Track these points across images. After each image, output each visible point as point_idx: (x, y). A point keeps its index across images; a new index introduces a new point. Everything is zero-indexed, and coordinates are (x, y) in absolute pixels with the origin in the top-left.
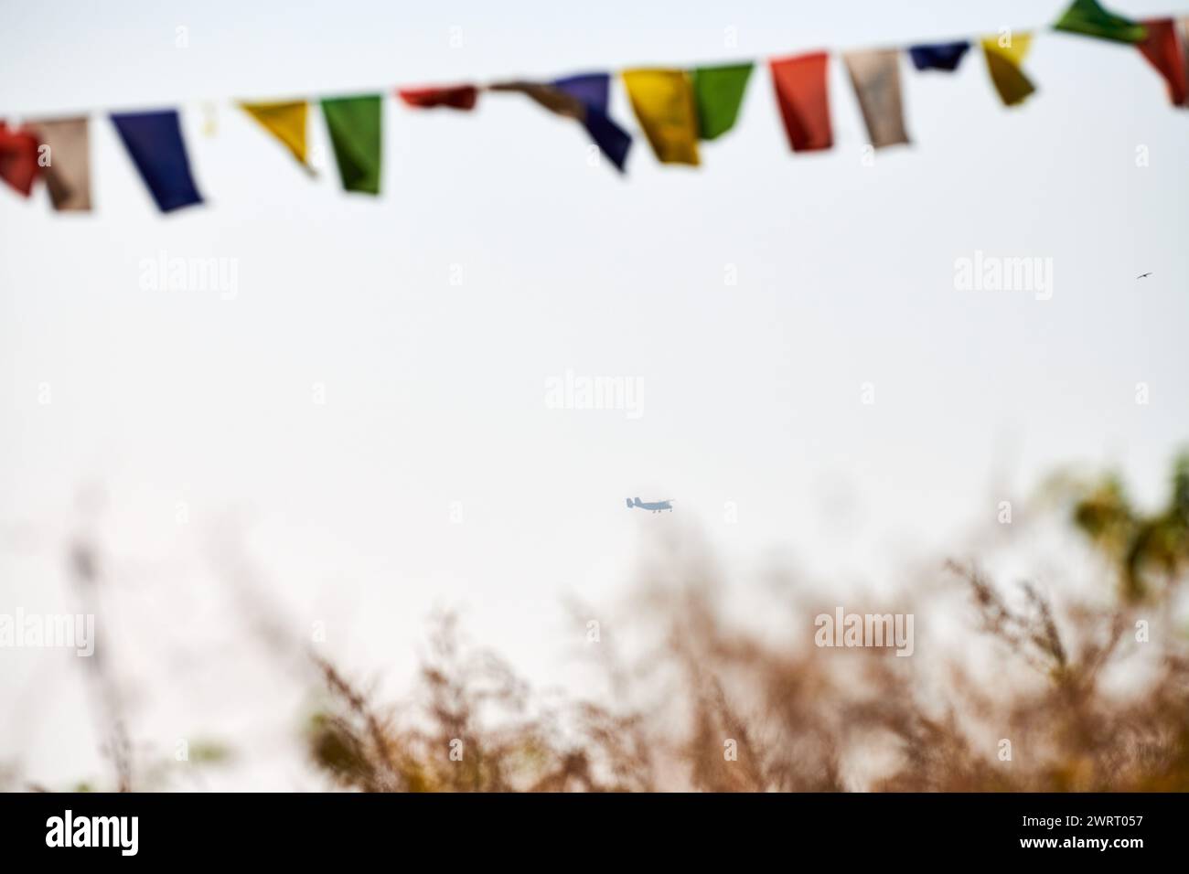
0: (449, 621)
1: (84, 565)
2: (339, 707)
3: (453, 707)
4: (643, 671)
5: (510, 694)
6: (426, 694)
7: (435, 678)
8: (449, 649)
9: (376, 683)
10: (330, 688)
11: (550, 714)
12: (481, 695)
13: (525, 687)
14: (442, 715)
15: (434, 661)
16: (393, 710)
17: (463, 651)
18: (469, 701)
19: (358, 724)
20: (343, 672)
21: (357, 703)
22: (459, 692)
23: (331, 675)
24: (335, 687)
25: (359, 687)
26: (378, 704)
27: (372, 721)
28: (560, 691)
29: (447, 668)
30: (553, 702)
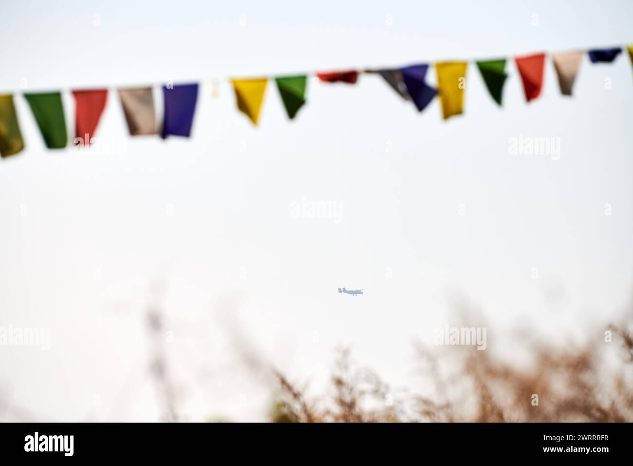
0: (346, 353)
1: (155, 322)
2: (287, 398)
3: (348, 399)
4: (453, 380)
5: (379, 392)
6: (334, 391)
7: (339, 382)
8: (345, 367)
9: (306, 386)
10: (283, 388)
11: (400, 402)
12: (362, 393)
13: (387, 387)
14: (342, 403)
15: (338, 373)
16: (316, 400)
17: (353, 368)
18: (357, 395)
19: (297, 407)
20: (290, 379)
21: (296, 396)
22: (351, 390)
23: (283, 382)
24: (285, 387)
25: (297, 388)
26: (308, 397)
27: (304, 406)
28: (405, 390)
29: (345, 377)
30: (401, 396)
